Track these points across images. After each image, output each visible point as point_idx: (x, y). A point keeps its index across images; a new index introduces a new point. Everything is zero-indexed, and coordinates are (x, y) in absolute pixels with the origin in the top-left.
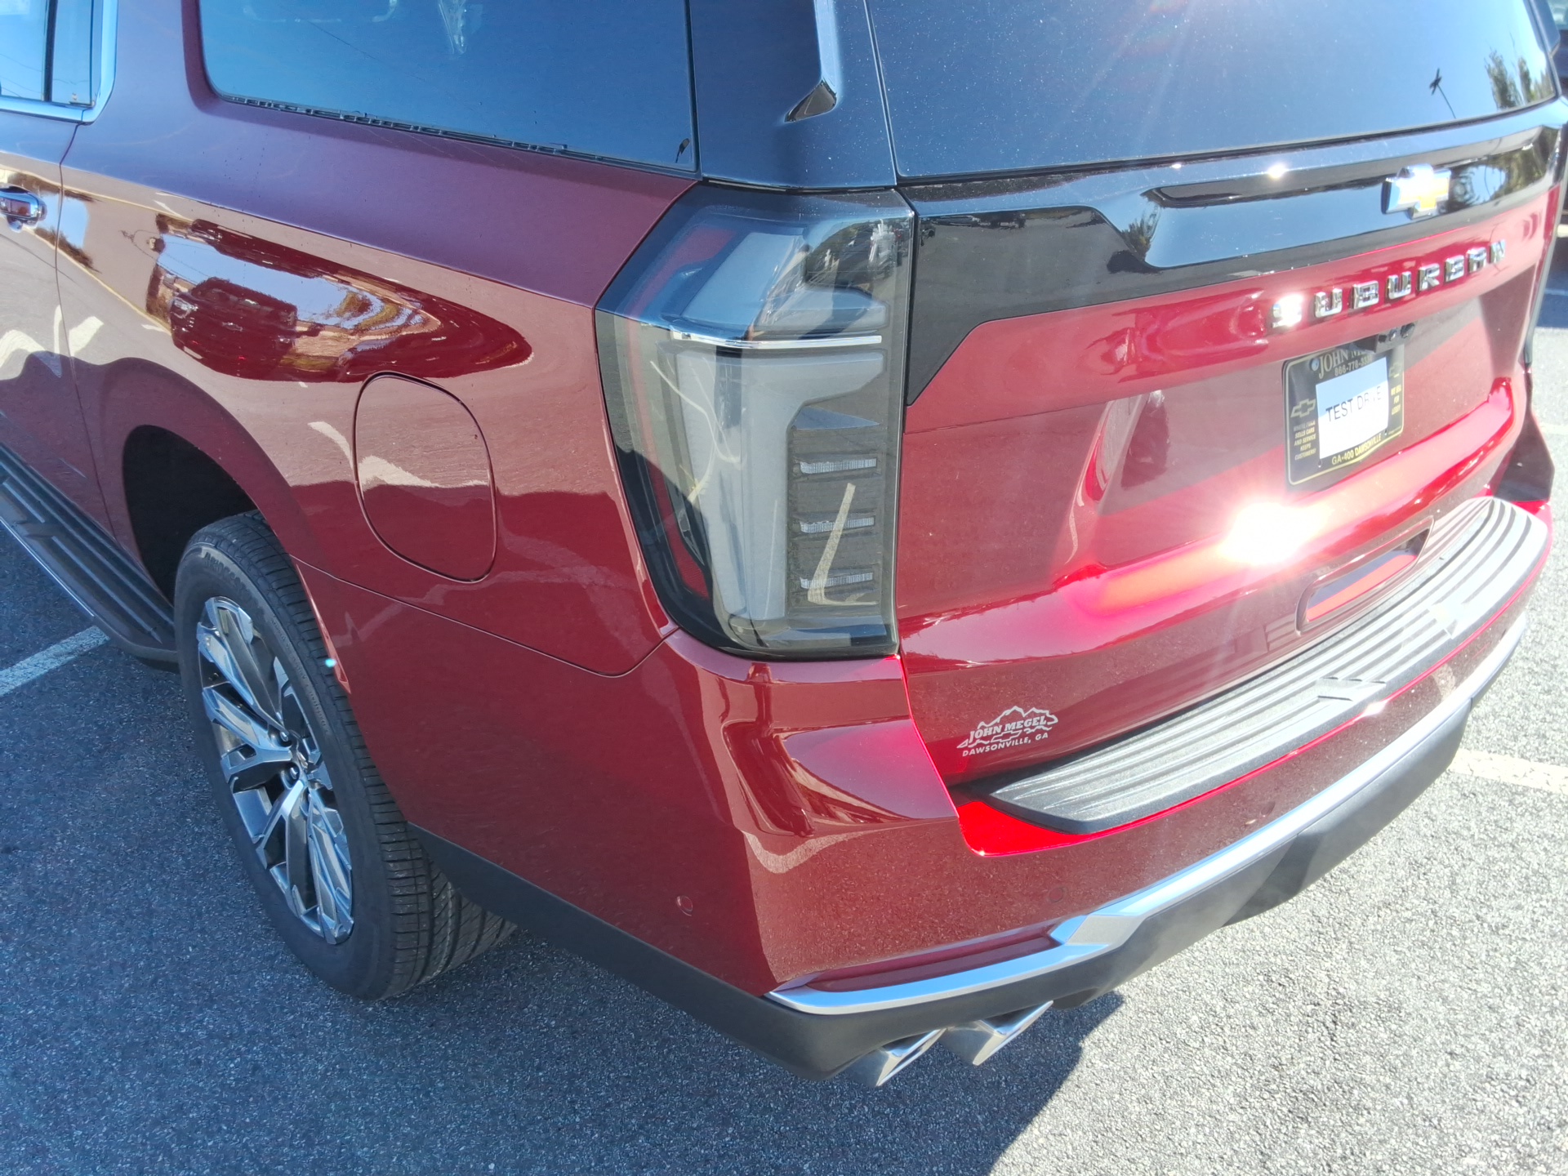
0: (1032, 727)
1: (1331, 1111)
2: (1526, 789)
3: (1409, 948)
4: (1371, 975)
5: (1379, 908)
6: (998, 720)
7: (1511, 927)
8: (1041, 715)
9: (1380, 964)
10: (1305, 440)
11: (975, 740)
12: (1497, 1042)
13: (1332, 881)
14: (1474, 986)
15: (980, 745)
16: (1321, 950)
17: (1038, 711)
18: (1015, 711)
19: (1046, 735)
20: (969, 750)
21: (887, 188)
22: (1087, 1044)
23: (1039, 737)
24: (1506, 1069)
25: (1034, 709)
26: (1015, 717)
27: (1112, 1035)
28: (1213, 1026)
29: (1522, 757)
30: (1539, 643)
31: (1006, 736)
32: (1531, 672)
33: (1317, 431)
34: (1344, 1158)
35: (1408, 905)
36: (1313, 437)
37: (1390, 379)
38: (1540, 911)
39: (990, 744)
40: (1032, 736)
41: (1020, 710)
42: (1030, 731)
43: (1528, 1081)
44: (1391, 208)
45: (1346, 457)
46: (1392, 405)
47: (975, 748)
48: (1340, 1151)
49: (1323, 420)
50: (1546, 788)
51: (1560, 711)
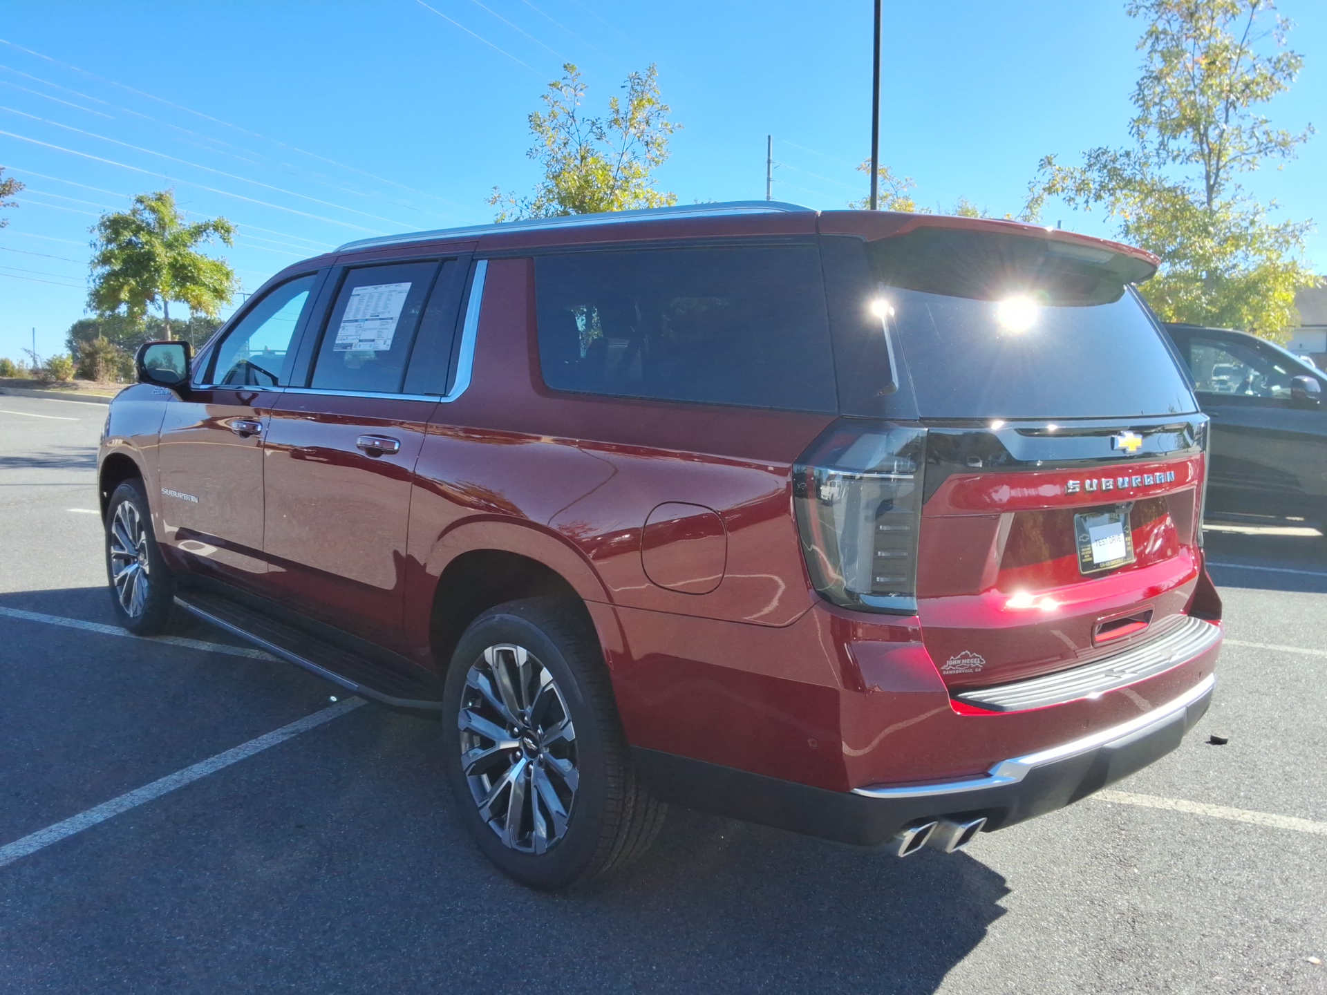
0: (974, 664)
1: (1136, 958)
2: (1240, 823)
3: (1174, 891)
4: (1153, 901)
5: (1155, 873)
6: (959, 657)
7: (1234, 883)
8: (977, 657)
9: (1157, 897)
10: (1087, 553)
11: (949, 666)
12: (1229, 931)
13: (1126, 861)
14: (1215, 907)
15: (951, 669)
16: (1122, 891)
17: (977, 655)
18: (966, 654)
19: (980, 670)
20: (946, 671)
21: (916, 420)
22: (989, 928)
23: (976, 670)
24: (1235, 942)
25: (975, 654)
26: (966, 657)
27: (1004, 924)
28: (1063, 922)
29: (1237, 807)
30: (1245, 754)
31: (963, 666)
32: (1240, 767)
33: (1091, 550)
34: (1145, 976)
35: (1173, 872)
36: (1090, 552)
37: (1124, 533)
38: (1251, 876)
39: (955, 670)
40: (974, 668)
41: (969, 653)
42: (973, 666)
43: (1248, 947)
44: (1115, 448)
45: (1107, 565)
46: (1127, 546)
47: (949, 670)
48: (1143, 973)
49: (1094, 545)
50: (1252, 822)
51: (1259, 787)
